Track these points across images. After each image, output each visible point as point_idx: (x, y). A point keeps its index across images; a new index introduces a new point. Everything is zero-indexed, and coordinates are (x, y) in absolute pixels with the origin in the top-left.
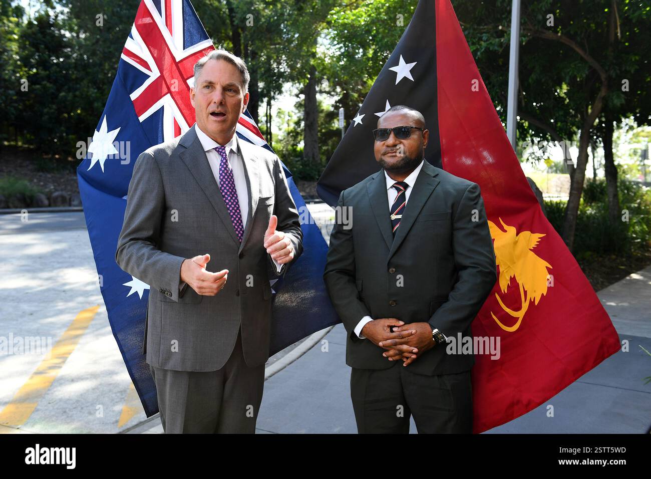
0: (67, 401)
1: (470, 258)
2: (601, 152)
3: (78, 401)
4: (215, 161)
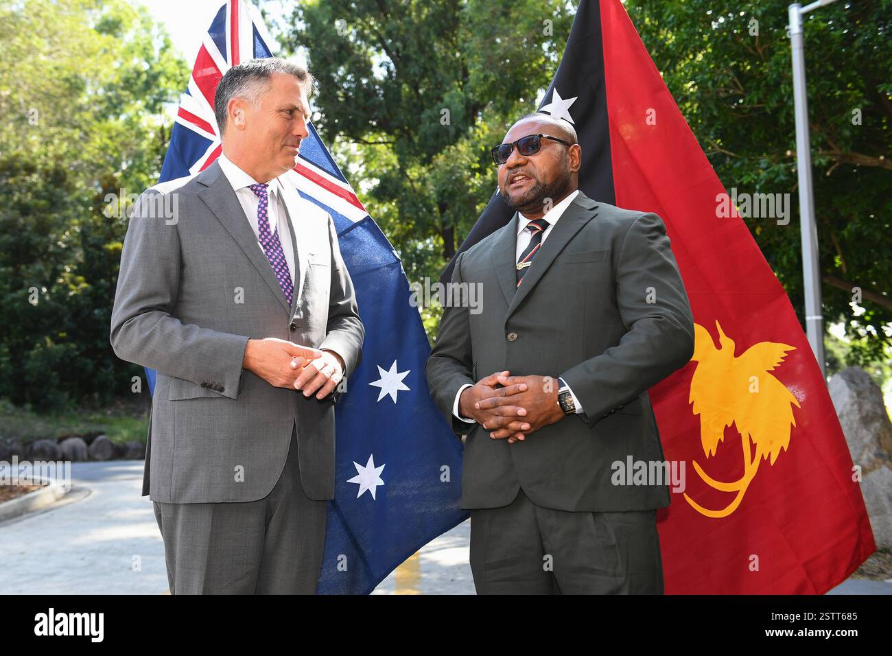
4: (250, 203)
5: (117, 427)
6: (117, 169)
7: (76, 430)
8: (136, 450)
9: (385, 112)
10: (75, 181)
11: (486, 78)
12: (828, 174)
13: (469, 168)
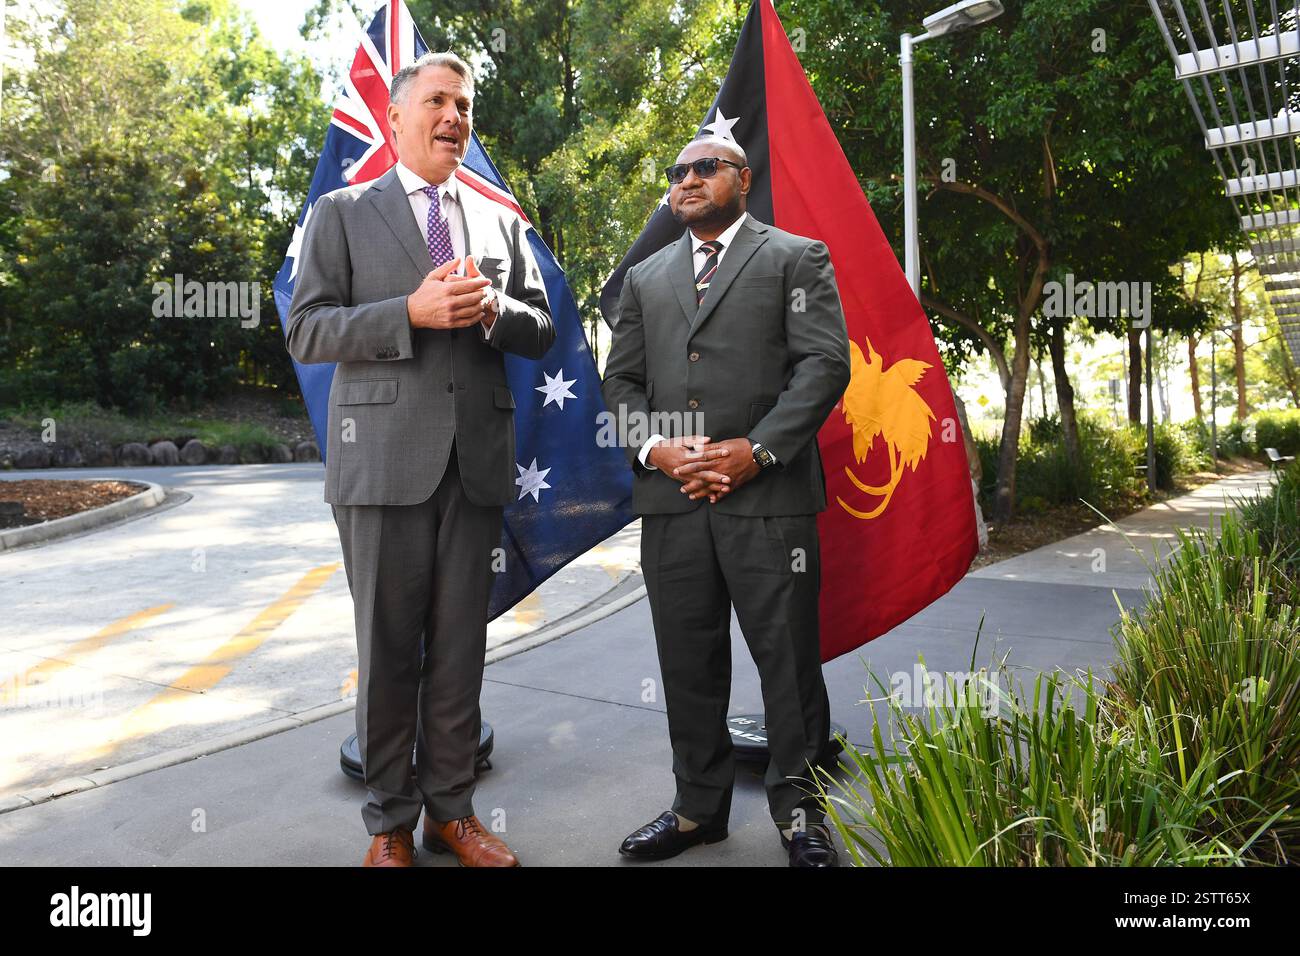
0: (274, 664)
1: (810, 341)
2: (1048, 366)
3: (289, 666)
4: (421, 207)
5: (207, 431)
6: (203, 164)
7: (166, 433)
8: (229, 454)
9: (486, 115)
10: (160, 174)
11: (598, 85)
12: (927, 198)
13: (579, 173)
